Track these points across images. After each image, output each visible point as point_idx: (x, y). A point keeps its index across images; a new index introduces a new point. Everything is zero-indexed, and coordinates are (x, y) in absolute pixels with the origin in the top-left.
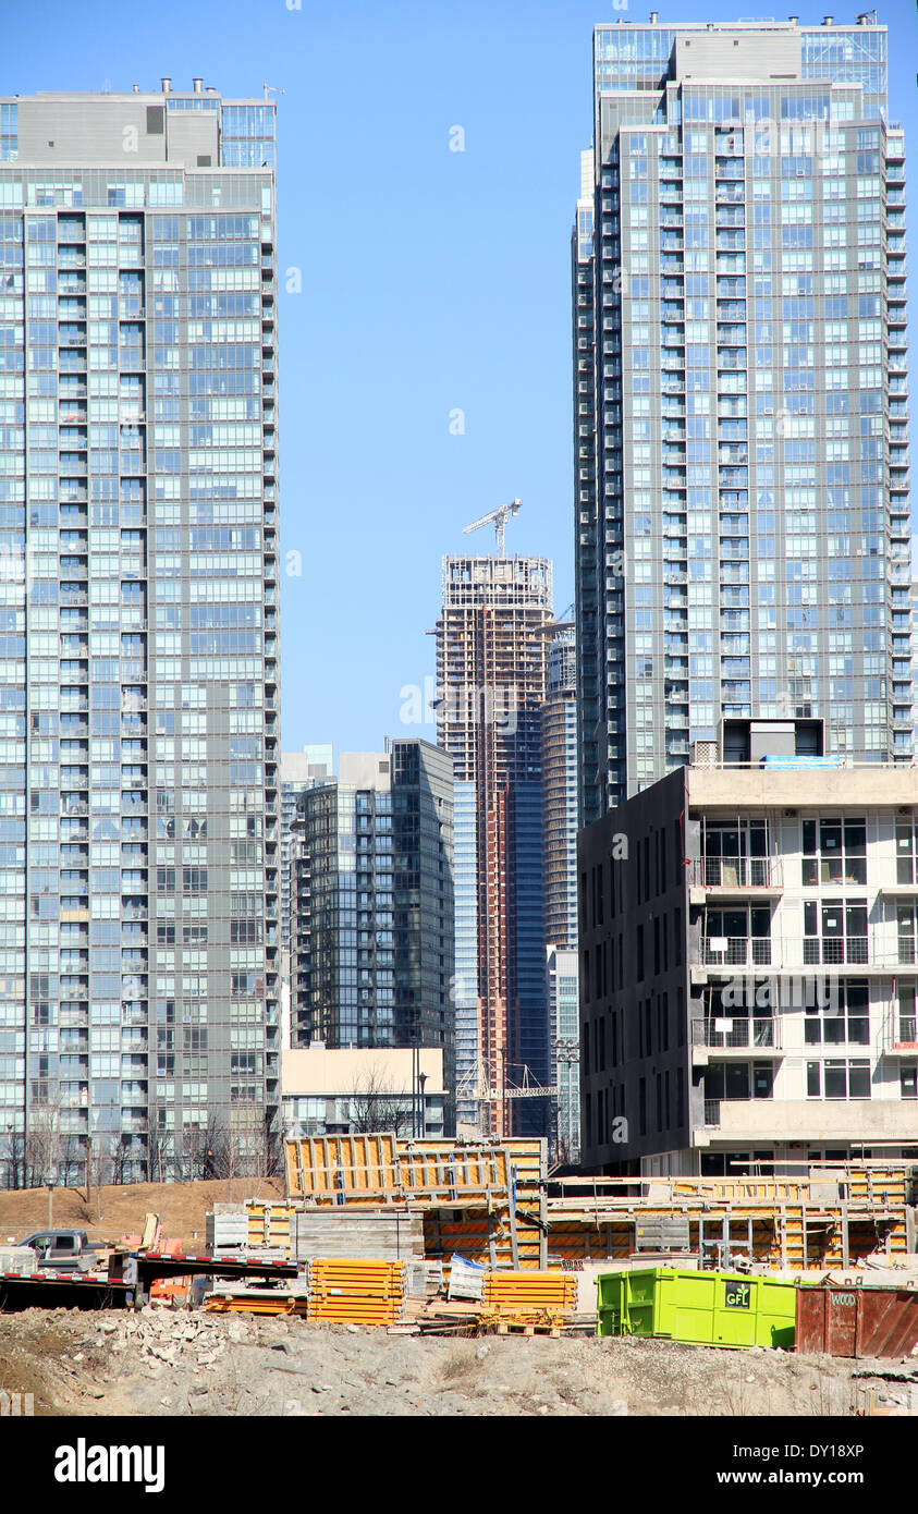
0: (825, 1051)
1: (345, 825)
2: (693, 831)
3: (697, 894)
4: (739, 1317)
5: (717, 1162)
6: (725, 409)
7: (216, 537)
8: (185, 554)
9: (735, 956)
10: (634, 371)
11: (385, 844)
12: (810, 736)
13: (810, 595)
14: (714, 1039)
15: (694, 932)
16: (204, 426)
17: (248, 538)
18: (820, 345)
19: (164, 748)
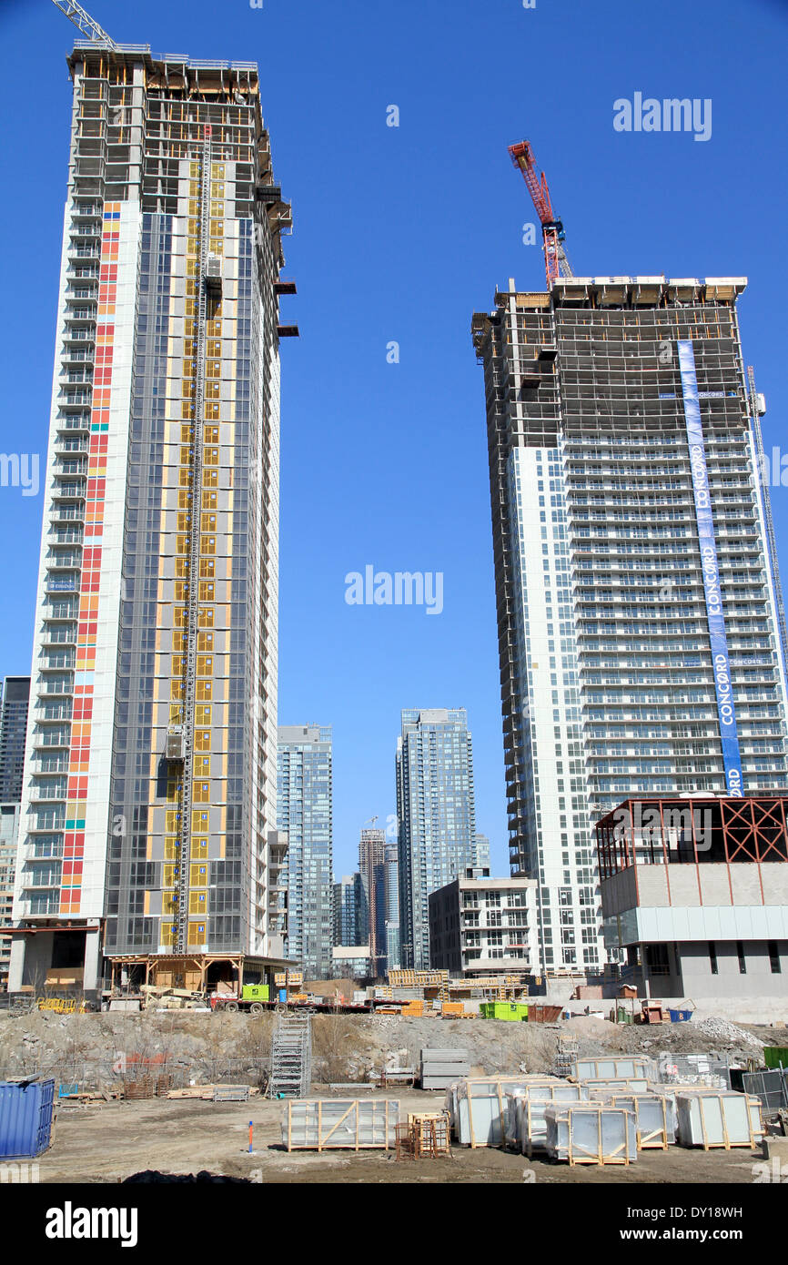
0: (492, 947)
1: (343, 893)
2: (461, 895)
3: (462, 910)
4: (514, 1013)
5: (470, 975)
6: (433, 795)
7: (318, 826)
8: (311, 830)
9: (471, 924)
10: (412, 787)
11: (352, 897)
12: (486, 872)
13: (453, 837)
14: (467, 945)
15: (461, 918)
16: (316, 800)
17: (326, 826)
18: (454, 780)
19: (306, 875)
